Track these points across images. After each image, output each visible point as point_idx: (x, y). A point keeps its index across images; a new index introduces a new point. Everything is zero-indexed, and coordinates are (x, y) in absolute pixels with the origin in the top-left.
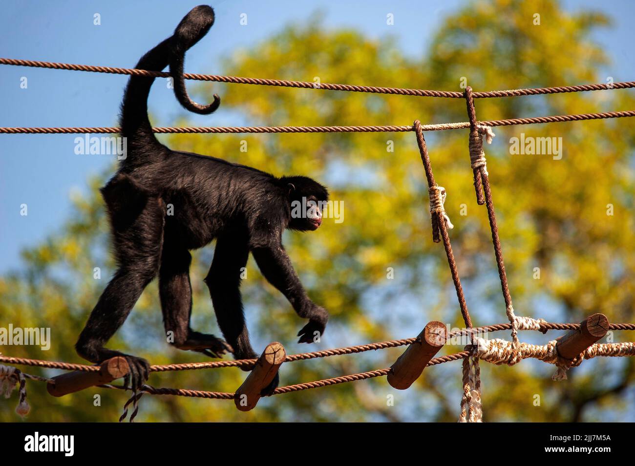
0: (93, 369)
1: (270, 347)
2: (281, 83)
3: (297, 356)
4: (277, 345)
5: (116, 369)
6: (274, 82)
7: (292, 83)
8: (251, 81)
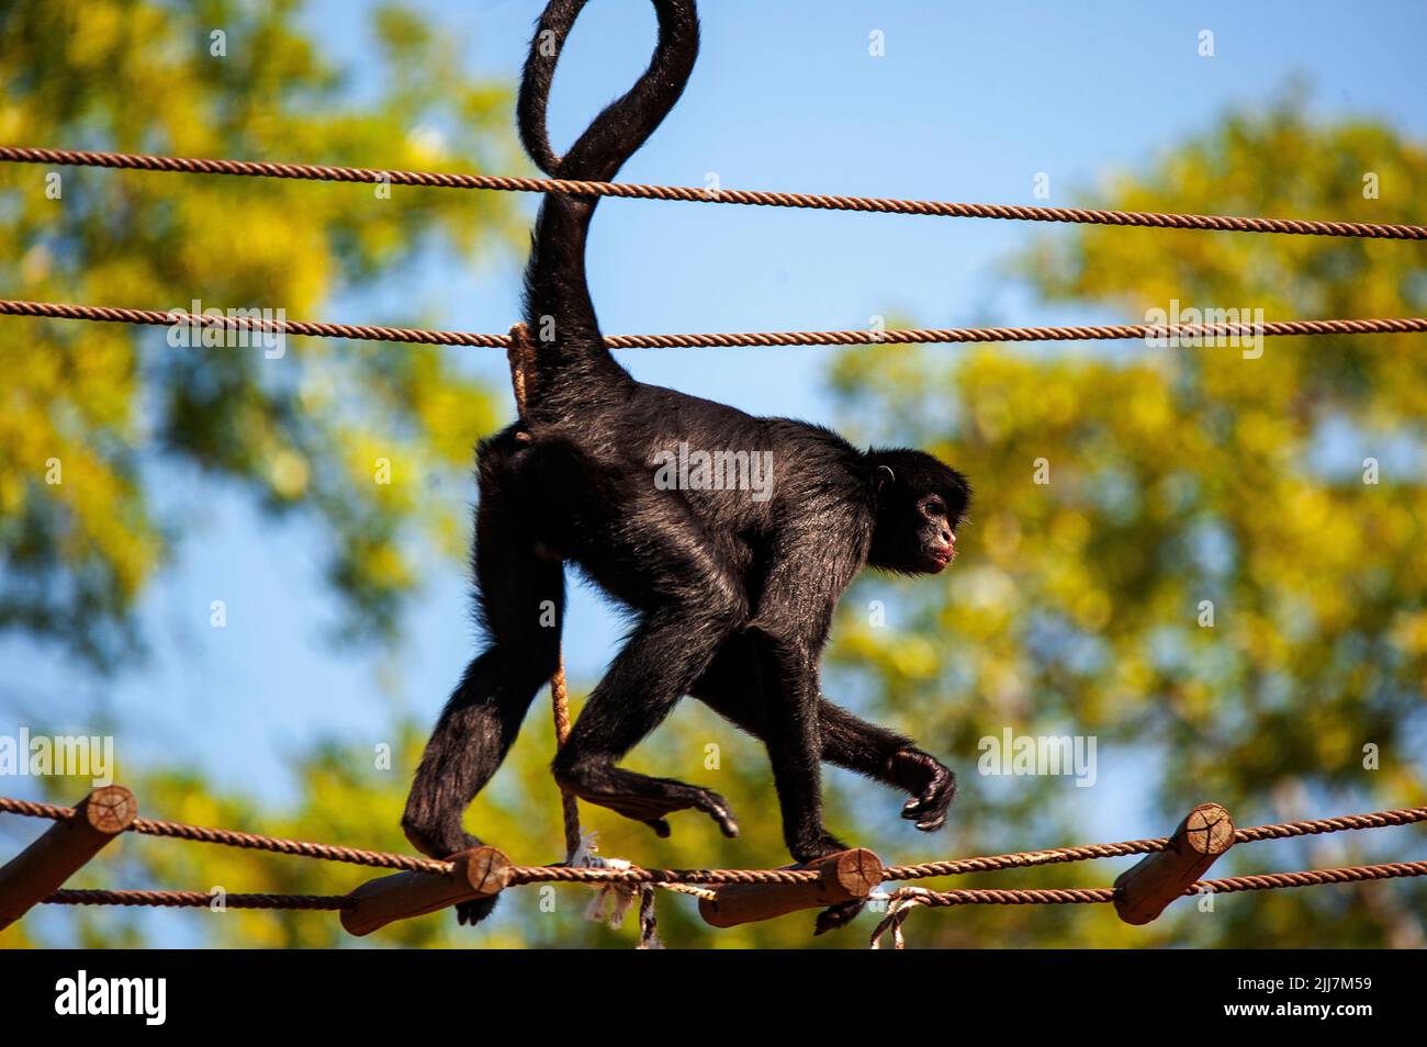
0: (805, 878)
1: (1197, 815)
2: (1219, 222)
3: (1261, 829)
4: (1214, 810)
5: (857, 876)
6: (1203, 220)
7: (1244, 222)
8: (1150, 219)
